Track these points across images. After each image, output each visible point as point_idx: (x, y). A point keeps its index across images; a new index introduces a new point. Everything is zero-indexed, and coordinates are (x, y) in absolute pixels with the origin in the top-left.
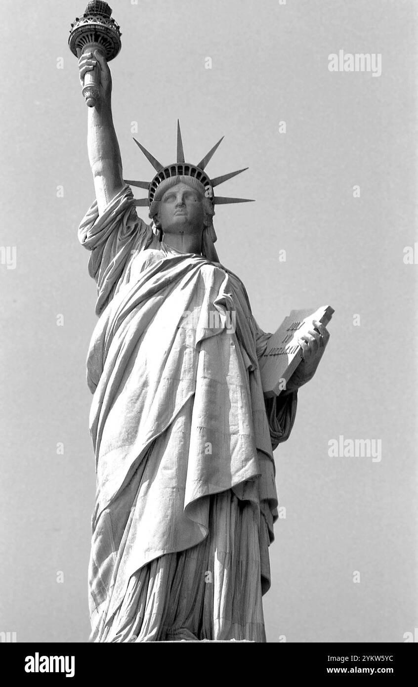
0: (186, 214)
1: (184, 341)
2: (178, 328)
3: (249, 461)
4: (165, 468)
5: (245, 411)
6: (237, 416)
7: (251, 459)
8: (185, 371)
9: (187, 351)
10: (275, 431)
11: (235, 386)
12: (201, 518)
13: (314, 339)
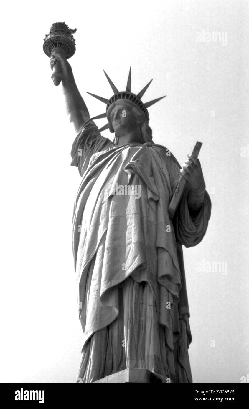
0: (120, 122)
1: (102, 200)
2: (100, 193)
3: (136, 257)
4: (94, 280)
5: (136, 228)
6: (131, 233)
7: (138, 256)
8: (102, 218)
9: (104, 205)
10: (192, 230)
11: (131, 215)
12: (113, 302)
13: (188, 166)
